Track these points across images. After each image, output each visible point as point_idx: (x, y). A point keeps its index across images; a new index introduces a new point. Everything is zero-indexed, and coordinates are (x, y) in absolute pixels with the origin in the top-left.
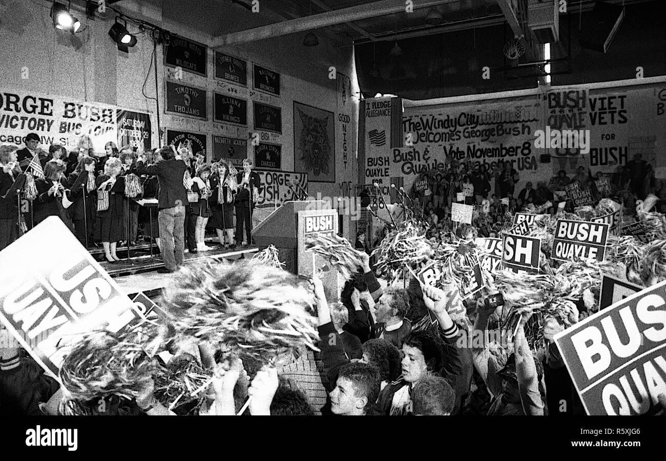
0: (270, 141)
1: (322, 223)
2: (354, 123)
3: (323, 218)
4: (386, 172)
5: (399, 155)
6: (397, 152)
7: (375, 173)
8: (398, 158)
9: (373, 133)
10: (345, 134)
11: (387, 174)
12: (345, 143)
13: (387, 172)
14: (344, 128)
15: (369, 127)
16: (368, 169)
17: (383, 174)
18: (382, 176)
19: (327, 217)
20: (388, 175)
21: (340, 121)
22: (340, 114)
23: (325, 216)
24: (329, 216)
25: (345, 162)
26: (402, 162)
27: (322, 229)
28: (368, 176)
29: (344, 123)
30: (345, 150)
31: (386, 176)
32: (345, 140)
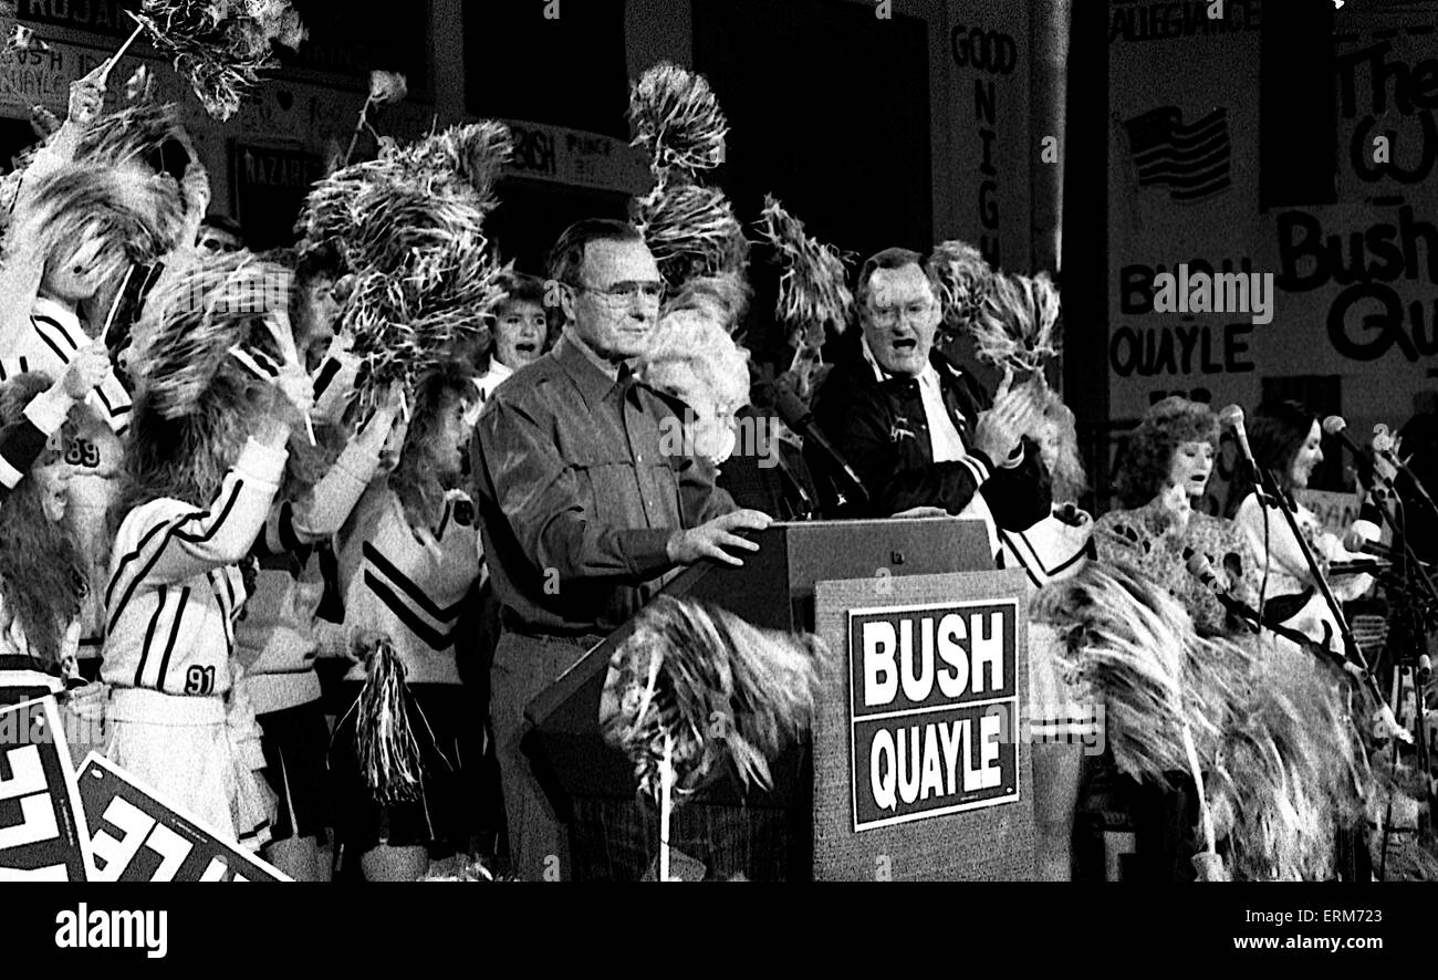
0: (560, 178)
1: (954, 654)
2: (1041, 73)
3: (952, 624)
4: (1231, 348)
5: (1311, 246)
6: (1299, 234)
7: (1167, 354)
8: (1306, 267)
9: (1152, 129)
10: (987, 136)
11: (1240, 357)
12: (989, 186)
13: (1243, 347)
14: (985, 102)
15: (1129, 96)
16: (1124, 332)
17: (1218, 357)
18: (1209, 368)
19: (977, 620)
20: (1249, 367)
21: (961, 64)
22: (959, 28)
23: (965, 614)
24: (986, 612)
26: (1331, 290)
27: (952, 688)
28: (1124, 372)
29: (985, 76)
30: (992, 224)
31: (1233, 367)
32: (987, 168)
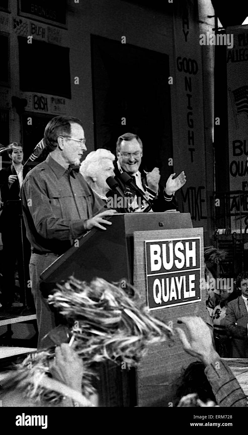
1: (180, 255)
2: (206, 75)
3: (179, 245)
10: (189, 96)
12: (190, 113)
14: (188, 84)
15: (233, 82)
19: (187, 244)
21: (180, 70)
22: (179, 58)
23: (183, 242)
24: (190, 241)
25: (192, 150)
27: (179, 266)
28: (234, 175)
29: (188, 75)
30: (191, 126)
32: (189, 108)
